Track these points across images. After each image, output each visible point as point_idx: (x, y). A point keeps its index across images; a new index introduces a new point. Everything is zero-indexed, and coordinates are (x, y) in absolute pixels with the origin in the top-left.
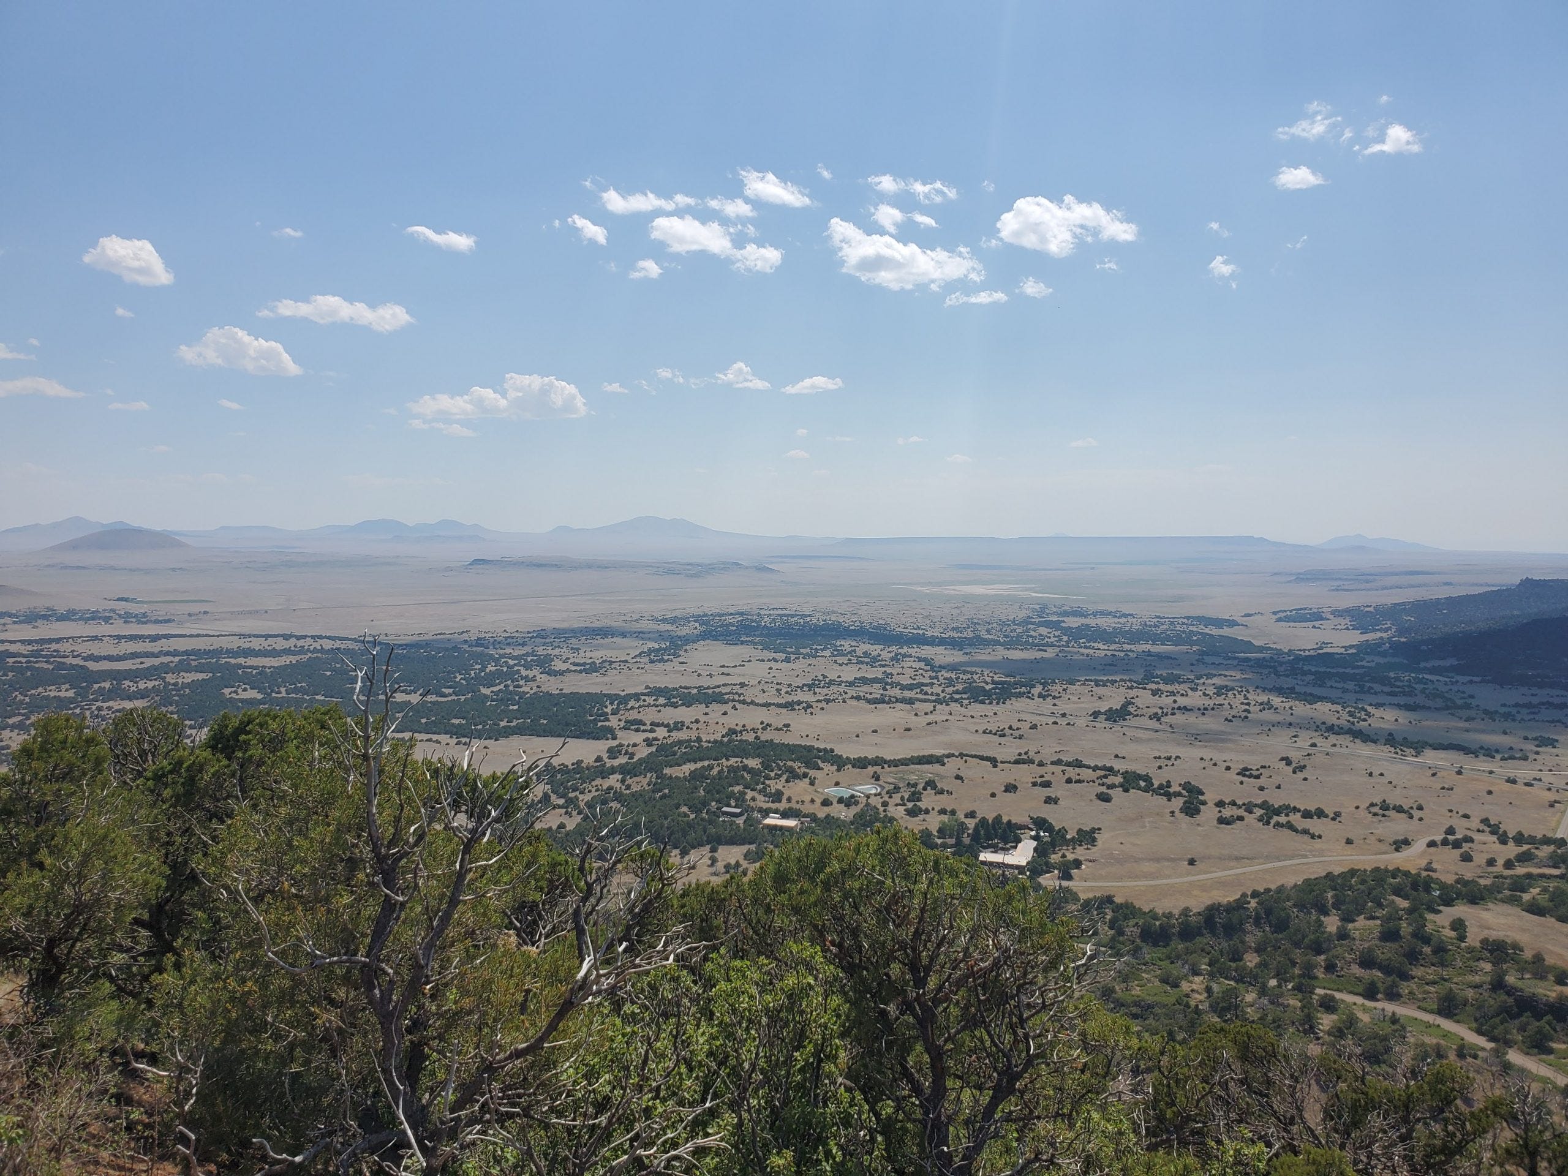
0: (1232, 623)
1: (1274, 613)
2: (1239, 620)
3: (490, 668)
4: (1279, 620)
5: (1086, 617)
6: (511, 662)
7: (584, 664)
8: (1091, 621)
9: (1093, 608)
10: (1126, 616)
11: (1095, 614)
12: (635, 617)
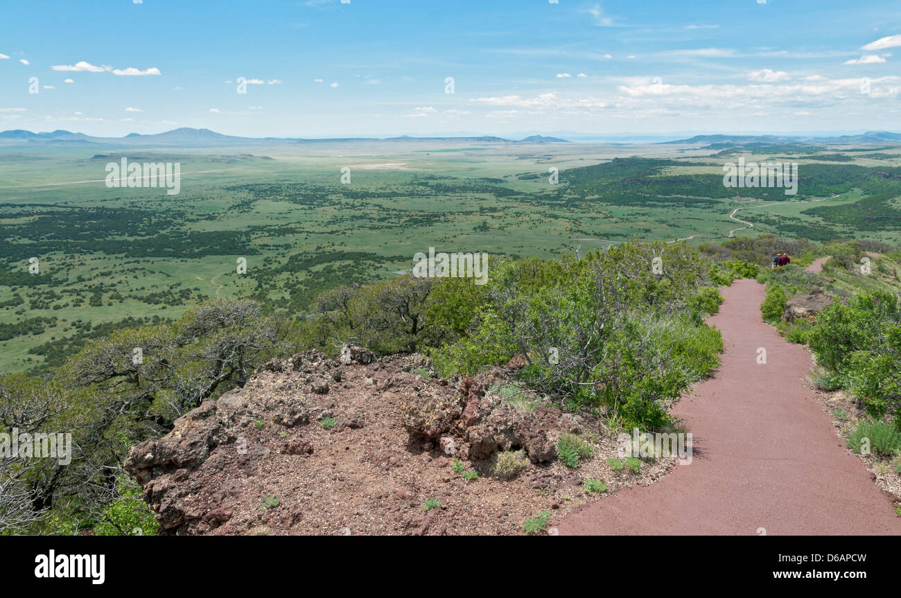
0: (501, 181)
1: (517, 175)
2: (503, 179)
3: (154, 220)
4: (520, 178)
5: (437, 179)
6: (164, 216)
7: (204, 215)
8: (442, 182)
9: (438, 175)
10: (455, 178)
11: (440, 178)
12: (211, 187)
